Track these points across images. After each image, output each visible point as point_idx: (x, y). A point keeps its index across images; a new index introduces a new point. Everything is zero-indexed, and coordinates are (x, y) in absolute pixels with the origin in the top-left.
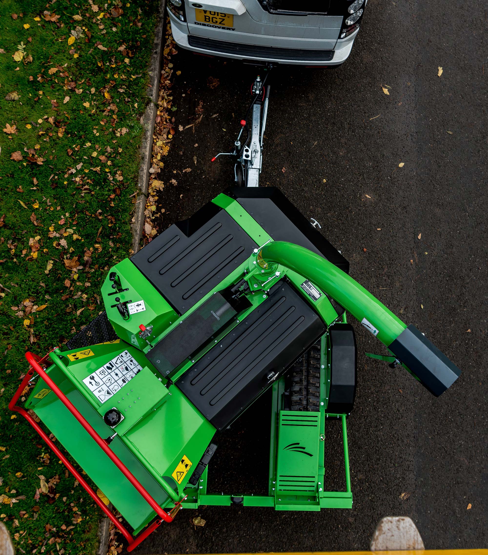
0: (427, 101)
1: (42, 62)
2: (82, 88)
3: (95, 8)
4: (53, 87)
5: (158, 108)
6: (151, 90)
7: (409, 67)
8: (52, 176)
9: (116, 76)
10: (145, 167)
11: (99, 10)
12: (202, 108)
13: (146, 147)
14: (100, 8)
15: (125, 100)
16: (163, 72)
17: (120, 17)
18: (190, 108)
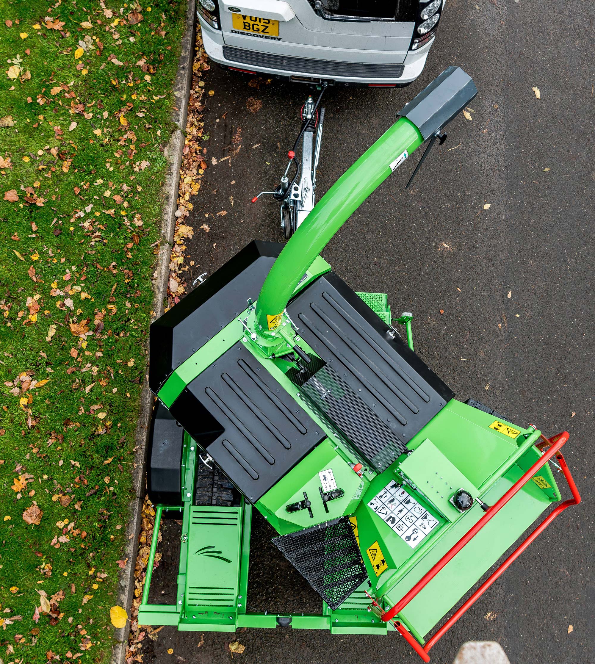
0: (518, 127)
1: (42, 79)
2: (92, 112)
3: (108, 13)
4: (56, 110)
5: (186, 137)
6: (178, 115)
7: (497, 86)
8: (55, 220)
9: (134, 97)
10: (170, 208)
11: (113, 15)
12: (240, 137)
13: (170, 185)
14: (114, 13)
15: (145, 126)
16: (192, 92)
17: (139, 25)
18: (225, 136)
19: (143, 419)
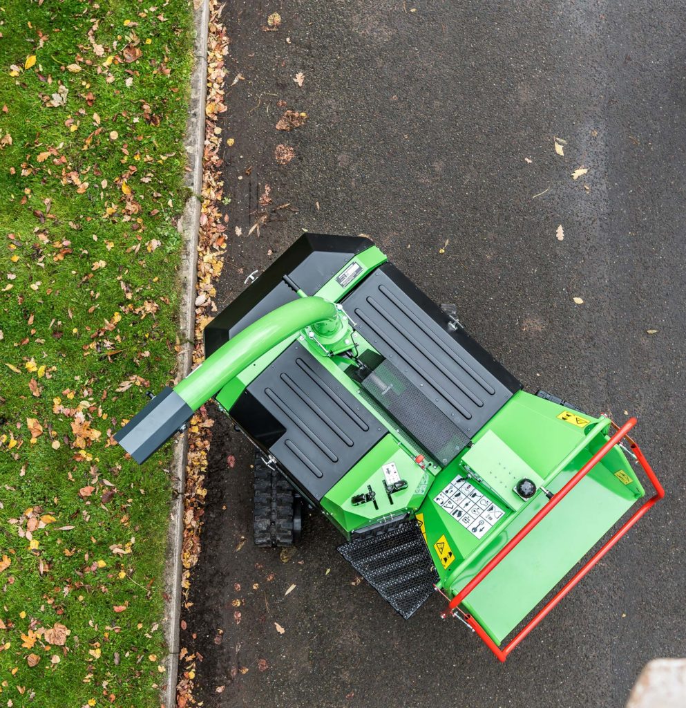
0: (625, 160)
1: (25, 143)
2: (88, 180)
3: (99, 50)
4: (44, 181)
5: (202, 202)
6: (191, 177)
7: (595, 105)
8: (53, 321)
9: (137, 158)
10: (188, 298)
11: (105, 52)
12: (269, 197)
13: (188, 269)
14: (106, 50)
15: (152, 195)
16: (207, 142)
17: (138, 62)
18: (250, 197)
19: (171, 560)
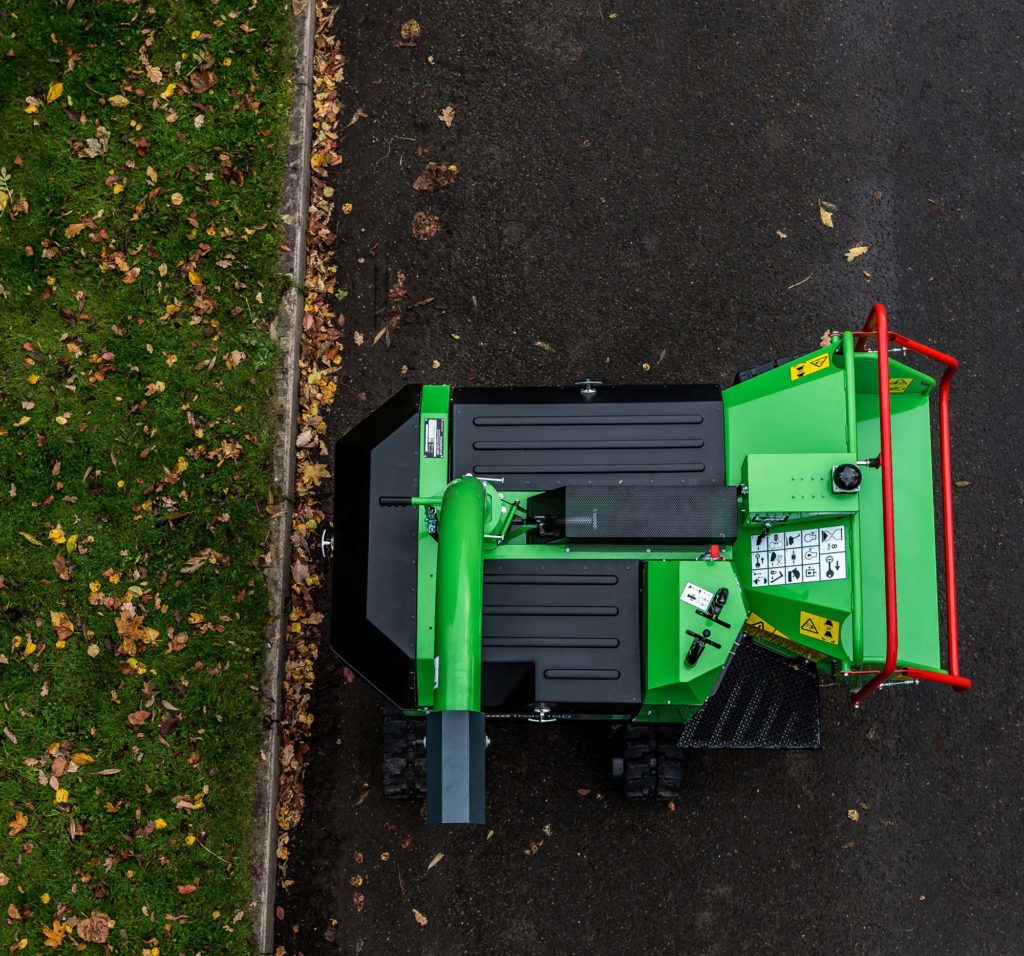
0: (921, 233)
1: (48, 210)
2: (139, 265)
3: (155, 74)
4: (76, 266)
5: (306, 296)
6: (290, 259)
7: (879, 153)
8: (89, 469)
9: (211, 232)
10: (285, 436)
11: (163, 77)
12: (404, 288)
13: (285, 393)
14: (165, 74)
15: (233, 286)
16: (313, 209)
17: (212, 92)
18: (376, 289)
19: (262, 818)
